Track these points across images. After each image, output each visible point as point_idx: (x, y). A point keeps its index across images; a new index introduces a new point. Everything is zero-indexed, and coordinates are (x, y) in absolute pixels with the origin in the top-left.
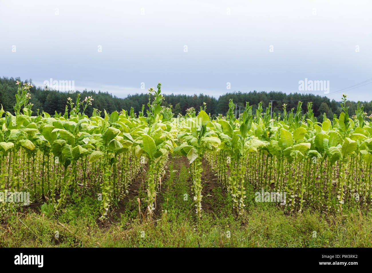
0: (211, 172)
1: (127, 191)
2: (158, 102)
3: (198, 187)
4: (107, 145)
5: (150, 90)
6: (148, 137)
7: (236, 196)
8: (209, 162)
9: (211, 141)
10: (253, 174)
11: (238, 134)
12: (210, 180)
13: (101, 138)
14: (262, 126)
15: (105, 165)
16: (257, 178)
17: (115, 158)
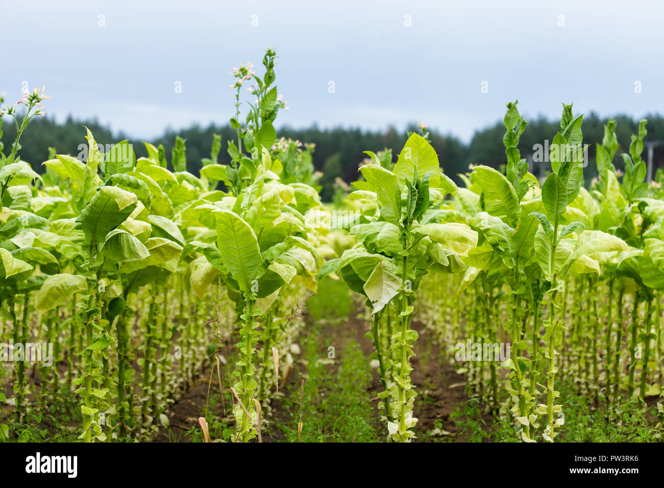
0: (446, 365)
1: (164, 419)
2: (268, 113)
3: (402, 389)
4: (96, 246)
5: (238, 72)
6: (233, 220)
7: (531, 425)
8: (440, 333)
9: (446, 232)
10: (587, 365)
11: (536, 213)
12: (443, 387)
13: (78, 228)
14: (616, 200)
15: (89, 315)
16: (602, 377)
17: (122, 297)
